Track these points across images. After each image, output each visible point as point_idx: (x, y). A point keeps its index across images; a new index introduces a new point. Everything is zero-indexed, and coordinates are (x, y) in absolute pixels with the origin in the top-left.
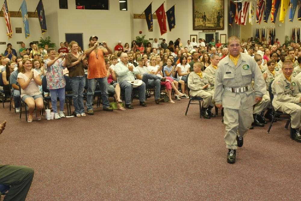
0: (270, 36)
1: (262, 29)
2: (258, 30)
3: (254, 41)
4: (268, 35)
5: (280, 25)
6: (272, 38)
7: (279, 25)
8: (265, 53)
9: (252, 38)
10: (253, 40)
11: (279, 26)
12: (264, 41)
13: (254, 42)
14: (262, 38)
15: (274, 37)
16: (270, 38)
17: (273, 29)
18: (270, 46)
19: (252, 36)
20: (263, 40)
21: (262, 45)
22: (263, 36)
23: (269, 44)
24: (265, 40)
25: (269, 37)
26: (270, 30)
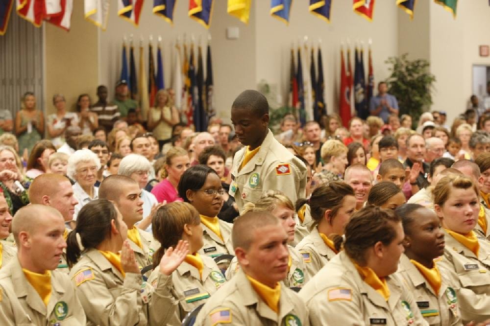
0: (189, 84)
1: (150, 48)
2: (132, 50)
3: (111, 105)
4: (180, 81)
5: (235, 32)
6: (196, 90)
7: (227, 32)
8: (170, 171)
9: (101, 90)
10: (108, 100)
11: (227, 38)
12: (162, 108)
13: (114, 112)
14: (150, 91)
15: (208, 90)
16: (191, 92)
17: (200, 49)
18: (188, 132)
19: (102, 80)
20: (157, 102)
21: (149, 127)
22: (156, 81)
23: (183, 125)
24: (166, 102)
25: (185, 89)
26: (189, 54)
